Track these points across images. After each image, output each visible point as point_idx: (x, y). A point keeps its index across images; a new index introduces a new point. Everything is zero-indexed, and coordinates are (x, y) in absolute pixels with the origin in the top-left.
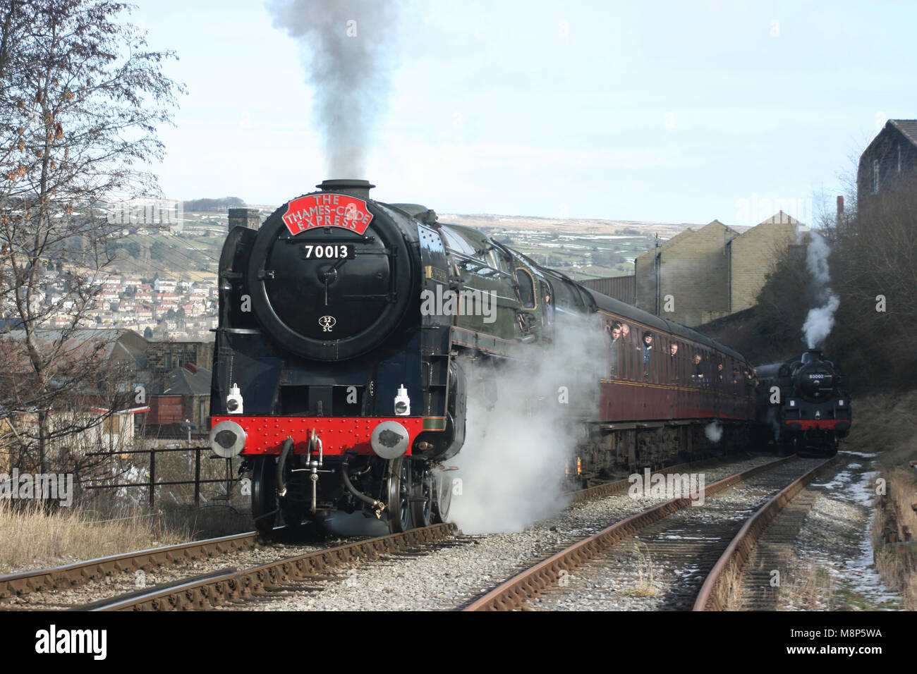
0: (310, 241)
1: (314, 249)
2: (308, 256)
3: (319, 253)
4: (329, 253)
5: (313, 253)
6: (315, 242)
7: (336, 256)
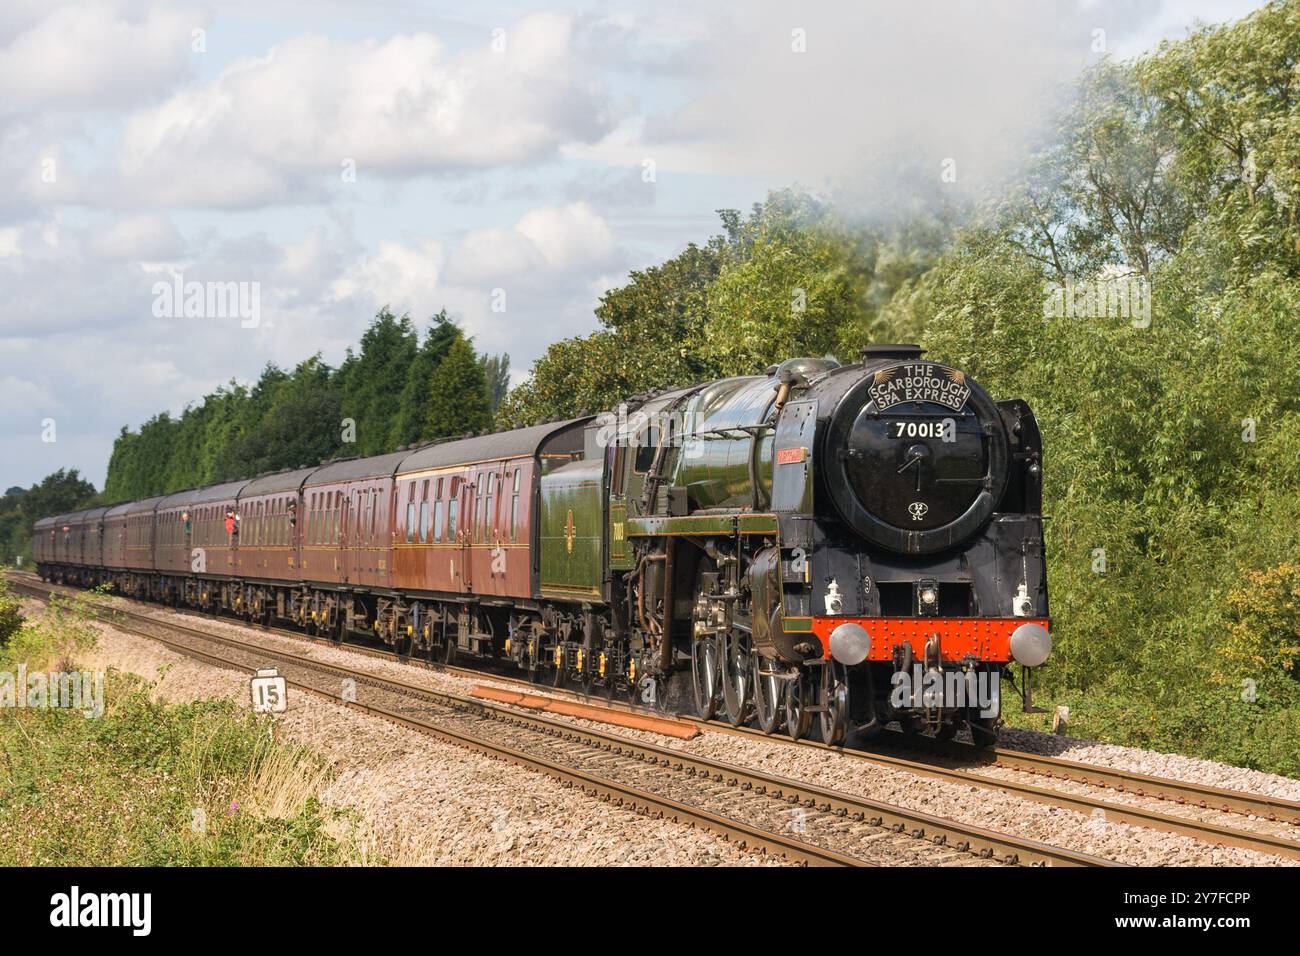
0: (902, 418)
1: (906, 427)
2: (899, 435)
3: (912, 432)
4: (923, 432)
5: (905, 431)
6: (907, 419)
7: (931, 435)
